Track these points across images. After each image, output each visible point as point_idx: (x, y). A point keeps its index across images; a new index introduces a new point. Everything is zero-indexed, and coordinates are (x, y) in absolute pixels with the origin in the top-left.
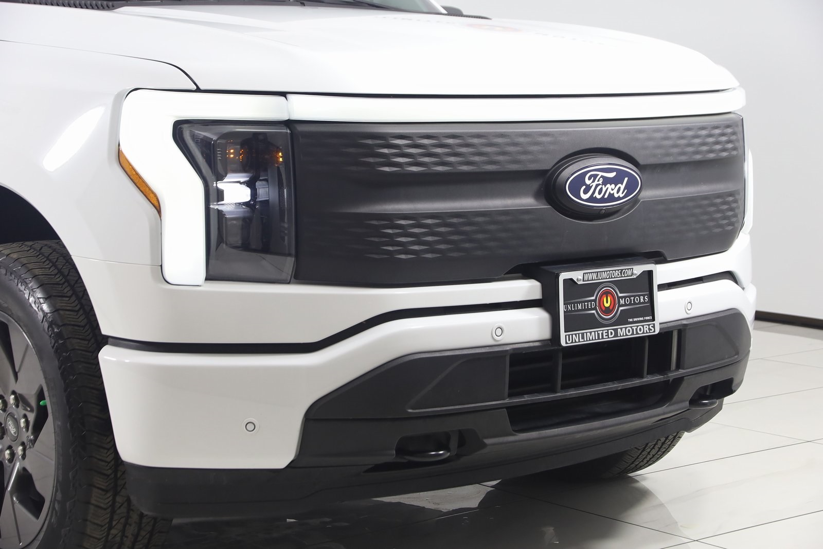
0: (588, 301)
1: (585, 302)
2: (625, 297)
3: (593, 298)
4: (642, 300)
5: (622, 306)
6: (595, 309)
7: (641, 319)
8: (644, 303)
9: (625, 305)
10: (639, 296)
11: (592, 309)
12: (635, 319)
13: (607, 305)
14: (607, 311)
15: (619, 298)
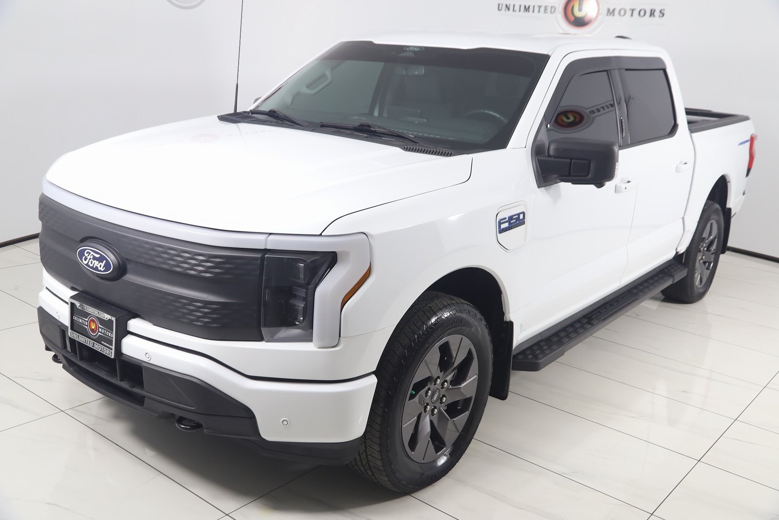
0: (85, 320)
1: (83, 320)
2: (102, 329)
3: (87, 320)
4: (110, 335)
5: (100, 332)
6: (87, 326)
7: (108, 345)
8: (110, 337)
9: (101, 333)
10: (109, 332)
11: (85, 325)
12: (105, 344)
13: (93, 327)
14: (93, 331)
15: (99, 327)
